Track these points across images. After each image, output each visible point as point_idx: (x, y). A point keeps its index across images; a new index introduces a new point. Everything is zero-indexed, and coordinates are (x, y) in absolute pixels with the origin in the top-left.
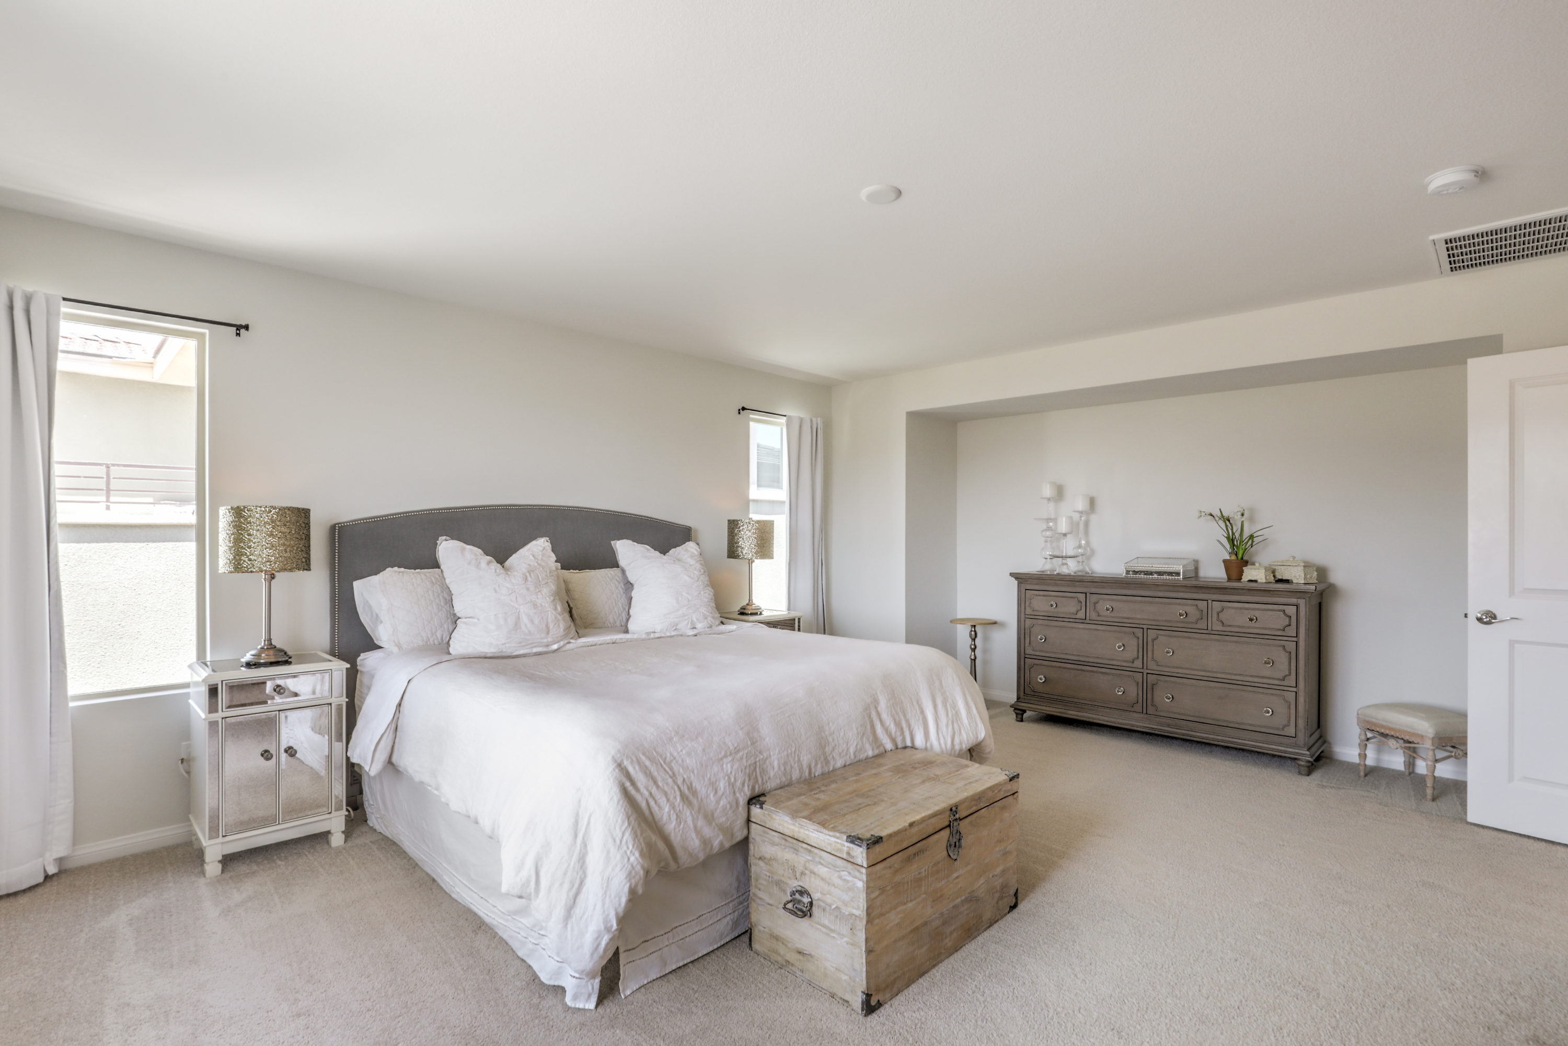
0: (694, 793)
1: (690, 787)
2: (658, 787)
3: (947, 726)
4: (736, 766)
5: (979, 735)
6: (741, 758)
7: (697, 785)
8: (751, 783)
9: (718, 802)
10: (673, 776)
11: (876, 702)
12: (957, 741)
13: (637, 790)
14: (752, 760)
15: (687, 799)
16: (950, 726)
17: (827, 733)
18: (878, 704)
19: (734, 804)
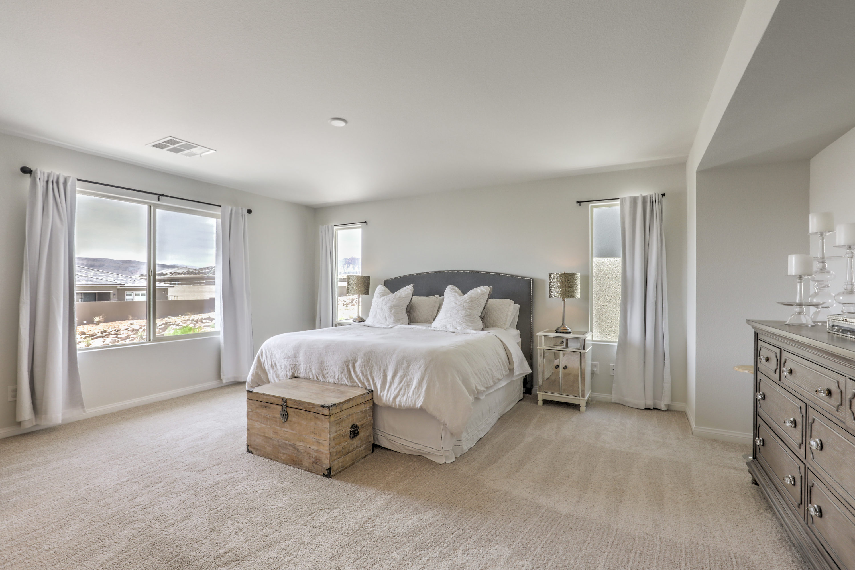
0: (276, 366)
1: (275, 364)
2: (267, 359)
3: (396, 388)
4: (288, 363)
5: (417, 404)
6: (290, 361)
7: (278, 364)
8: (292, 371)
9: (281, 372)
10: (272, 358)
11: (354, 361)
12: (398, 400)
13: (262, 358)
14: (294, 363)
15: (273, 367)
16: (398, 390)
17: (325, 365)
18: (356, 362)
19: (286, 375)
